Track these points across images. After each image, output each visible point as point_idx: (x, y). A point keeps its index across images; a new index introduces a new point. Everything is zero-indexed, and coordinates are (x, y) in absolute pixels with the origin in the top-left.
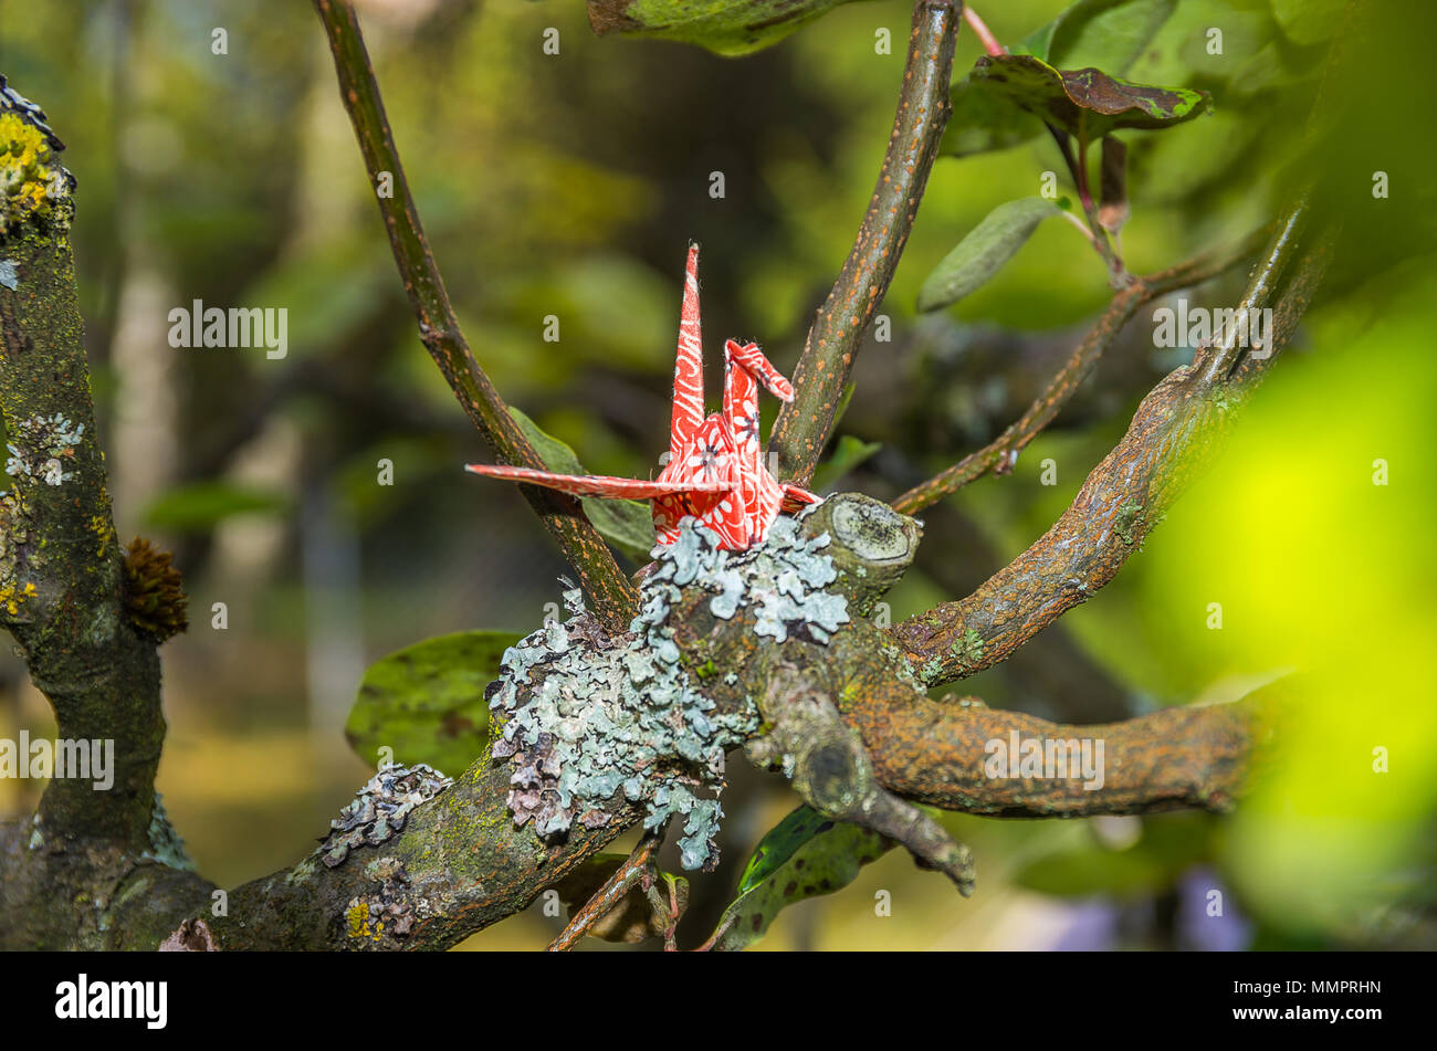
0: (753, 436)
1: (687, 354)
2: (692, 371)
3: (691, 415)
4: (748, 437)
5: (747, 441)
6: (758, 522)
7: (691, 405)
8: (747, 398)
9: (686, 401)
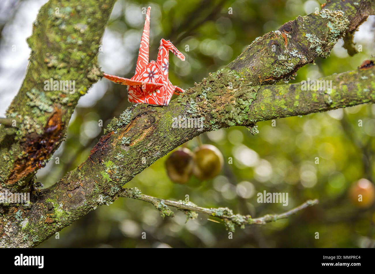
0: (166, 70)
1: (145, 41)
2: (146, 46)
3: (144, 60)
4: (165, 70)
5: (164, 71)
6: (166, 97)
7: (145, 57)
8: (165, 58)
9: (143, 56)
